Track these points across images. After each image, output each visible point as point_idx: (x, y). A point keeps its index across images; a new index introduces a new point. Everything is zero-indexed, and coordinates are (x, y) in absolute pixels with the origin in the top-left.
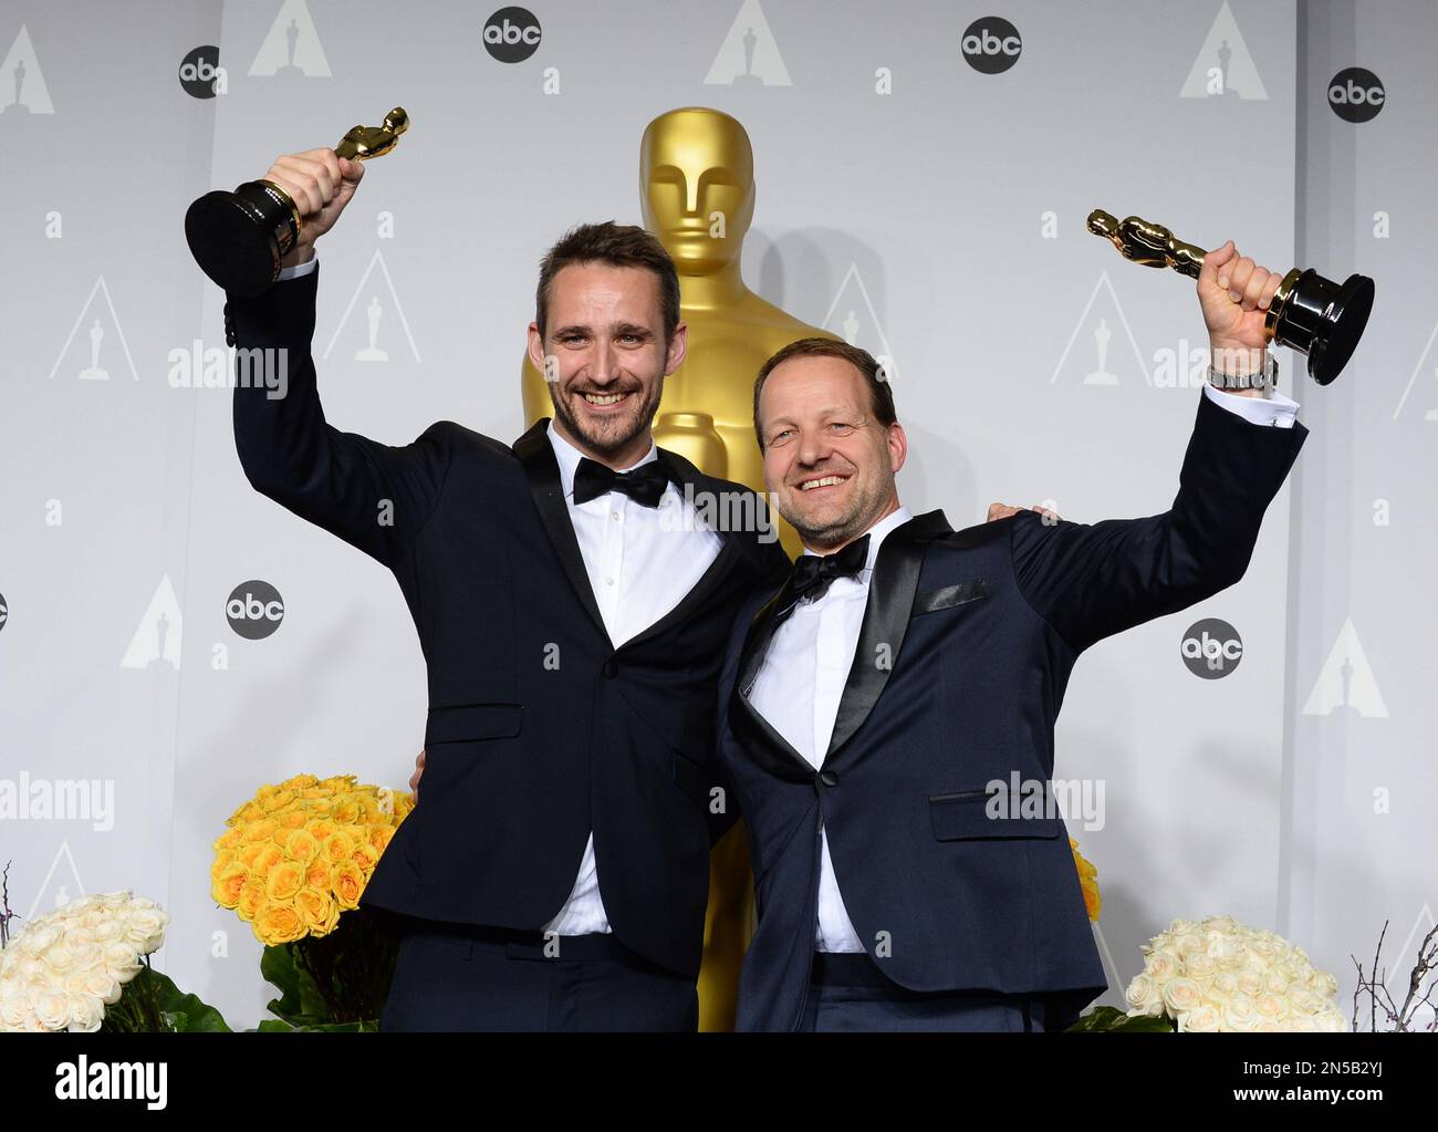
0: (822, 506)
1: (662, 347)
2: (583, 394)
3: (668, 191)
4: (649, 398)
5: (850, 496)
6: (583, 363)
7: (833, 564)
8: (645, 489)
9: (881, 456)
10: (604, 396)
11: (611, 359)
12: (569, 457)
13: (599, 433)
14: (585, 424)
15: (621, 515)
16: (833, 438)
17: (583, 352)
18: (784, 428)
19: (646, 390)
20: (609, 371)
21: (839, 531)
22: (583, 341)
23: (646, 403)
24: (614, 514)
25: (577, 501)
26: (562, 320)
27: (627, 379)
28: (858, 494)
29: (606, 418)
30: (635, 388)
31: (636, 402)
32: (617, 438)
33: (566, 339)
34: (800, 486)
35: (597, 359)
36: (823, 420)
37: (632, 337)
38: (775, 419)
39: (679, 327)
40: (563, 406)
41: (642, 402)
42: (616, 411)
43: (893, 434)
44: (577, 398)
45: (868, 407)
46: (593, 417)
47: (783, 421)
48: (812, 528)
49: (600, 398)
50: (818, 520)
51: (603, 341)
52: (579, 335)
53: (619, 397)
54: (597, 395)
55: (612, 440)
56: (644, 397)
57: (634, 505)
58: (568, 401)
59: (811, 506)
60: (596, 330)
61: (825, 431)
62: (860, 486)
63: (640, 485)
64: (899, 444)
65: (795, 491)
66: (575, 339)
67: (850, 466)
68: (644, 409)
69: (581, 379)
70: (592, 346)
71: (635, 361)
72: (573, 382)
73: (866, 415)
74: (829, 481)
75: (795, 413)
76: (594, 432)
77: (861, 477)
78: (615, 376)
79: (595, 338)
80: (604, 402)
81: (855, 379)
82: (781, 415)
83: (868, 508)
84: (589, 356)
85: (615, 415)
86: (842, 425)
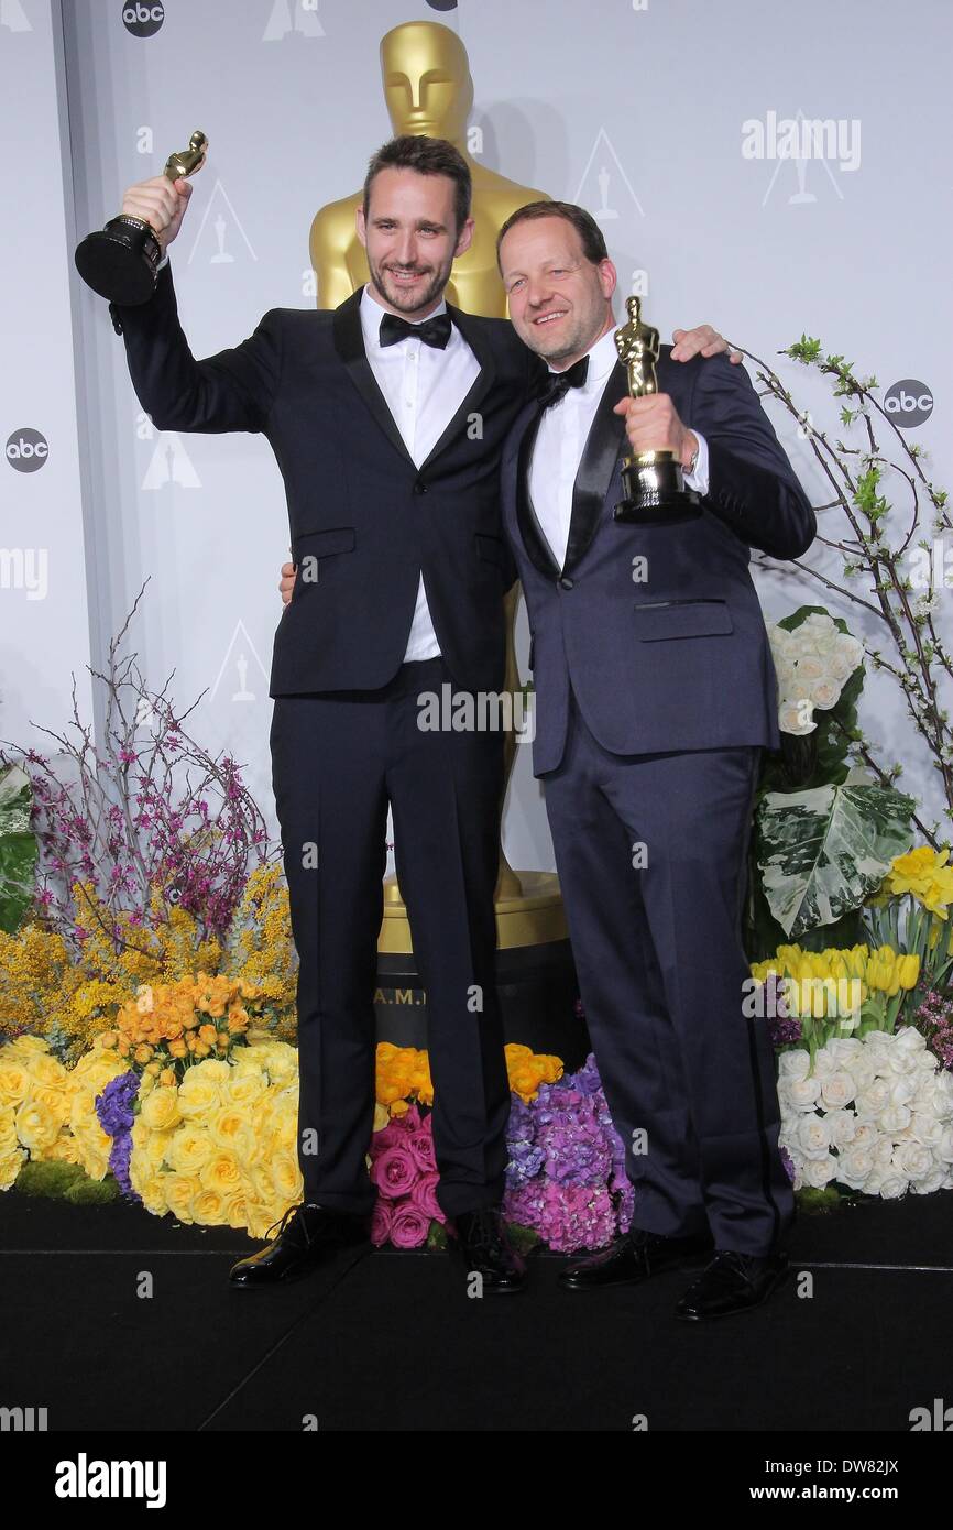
0: (550, 337)
1: (454, 237)
2: (391, 270)
3: (399, 92)
4: (439, 276)
5: (570, 327)
6: (392, 247)
8: (436, 336)
10: (405, 273)
11: (413, 247)
13: (400, 299)
14: (391, 291)
15: (416, 355)
16: (554, 283)
17: (393, 238)
18: (516, 278)
19: (436, 270)
20: (410, 255)
22: (392, 229)
23: (437, 279)
24: (411, 355)
25: (380, 346)
26: (378, 212)
27: (422, 263)
28: (575, 324)
29: (408, 289)
30: (428, 270)
31: (428, 279)
32: (414, 301)
33: (381, 227)
34: (535, 322)
35: (402, 244)
36: (545, 269)
37: (430, 230)
38: (509, 273)
39: (468, 221)
40: (376, 277)
41: (433, 279)
42: (414, 283)
43: (604, 268)
44: (387, 272)
46: (397, 286)
47: (515, 274)
49: (403, 274)
50: (549, 347)
51: (407, 231)
52: (389, 224)
53: (416, 275)
54: (400, 272)
55: (410, 302)
56: (434, 276)
57: (427, 348)
58: (380, 271)
59: (543, 336)
60: (403, 223)
61: (548, 277)
63: (429, 333)
64: (609, 275)
65: (533, 326)
66: (388, 227)
67: (567, 303)
68: (434, 284)
69: (390, 260)
70: (399, 231)
71: (430, 249)
72: (385, 261)
73: (577, 260)
74: (554, 316)
76: (397, 298)
77: (577, 311)
78: (414, 258)
79: (402, 228)
80: (406, 277)
81: (567, 232)
82: (514, 269)
84: (396, 241)
85: (411, 287)
86: (560, 271)
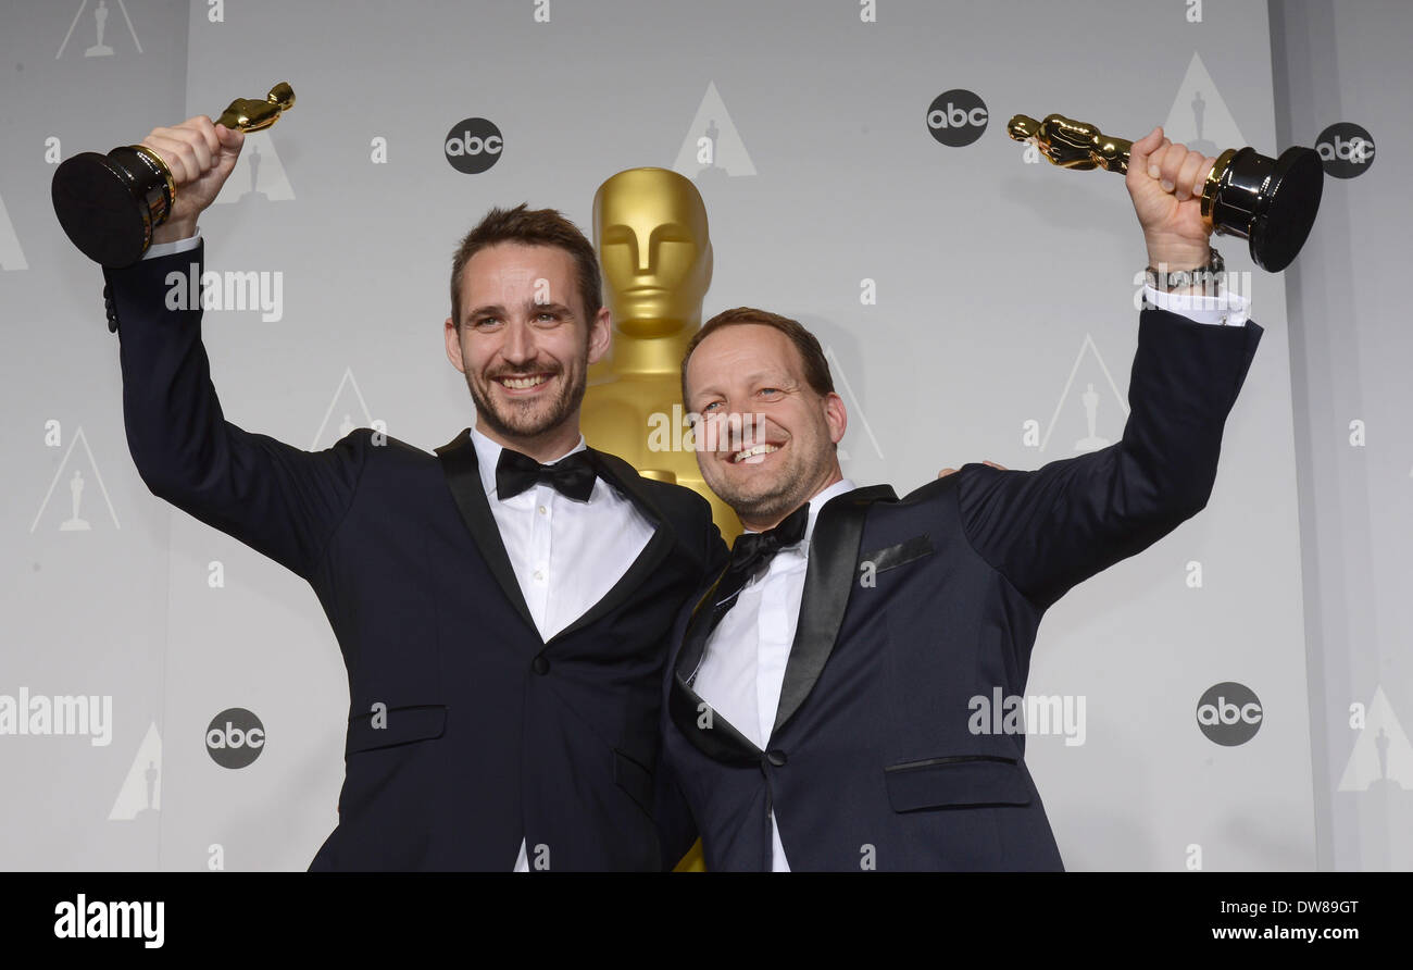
0: (756, 475)
1: (583, 330)
2: (500, 380)
3: (620, 252)
4: (571, 381)
5: (785, 464)
6: (497, 347)
7: (772, 538)
8: (576, 480)
9: (817, 422)
10: (522, 379)
11: (527, 339)
12: (489, 451)
13: (519, 418)
14: (504, 411)
15: (549, 510)
16: (762, 404)
17: (498, 335)
18: (710, 399)
19: (566, 371)
20: (526, 350)
21: (776, 502)
22: (497, 323)
23: (568, 384)
24: (540, 507)
25: (501, 497)
26: (475, 302)
27: (545, 359)
28: (794, 461)
29: (526, 403)
30: (553, 371)
31: (557, 386)
32: (538, 422)
33: (480, 323)
34: (732, 460)
35: (512, 339)
36: (751, 386)
37: (549, 316)
38: (700, 391)
39: (601, 312)
40: (481, 396)
41: (563, 385)
42: (536, 394)
43: (831, 404)
44: (494, 385)
45: (801, 374)
46: (512, 402)
47: (708, 391)
48: (746, 500)
49: (518, 382)
50: (753, 490)
51: (517, 319)
52: (492, 316)
53: (538, 380)
54: (514, 379)
55: (532, 424)
56: (565, 379)
57: (563, 501)
58: (485, 388)
59: (744, 477)
60: (510, 309)
61: (755, 398)
62: (796, 452)
63: (566, 477)
64: (837, 414)
65: (727, 465)
66: (487, 321)
67: (783, 433)
68: (565, 393)
69: (497, 363)
70: (506, 328)
71: (554, 341)
72: (489, 368)
73: (797, 381)
75: (721, 382)
76: (514, 418)
77: (796, 443)
78: (531, 354)
79: (509, 318)
80: (523, 386)
81: (785, 345)
82: (707, 385)
83: (805, 477)
84: (504, 338)
85: (535, 399)
86: (772, 390)
